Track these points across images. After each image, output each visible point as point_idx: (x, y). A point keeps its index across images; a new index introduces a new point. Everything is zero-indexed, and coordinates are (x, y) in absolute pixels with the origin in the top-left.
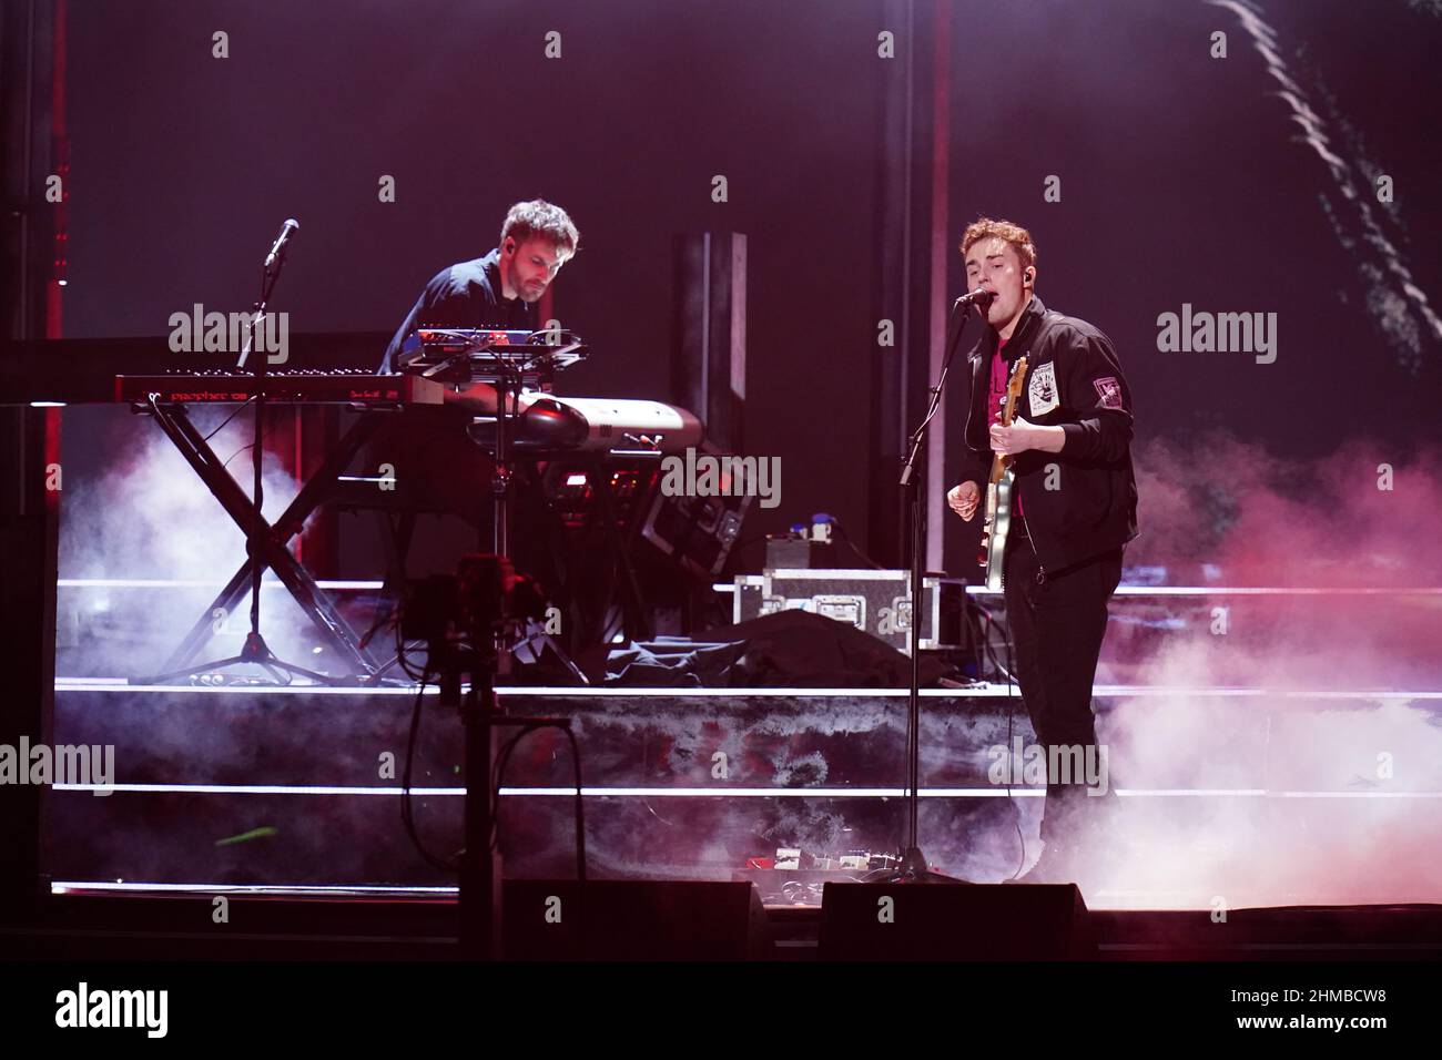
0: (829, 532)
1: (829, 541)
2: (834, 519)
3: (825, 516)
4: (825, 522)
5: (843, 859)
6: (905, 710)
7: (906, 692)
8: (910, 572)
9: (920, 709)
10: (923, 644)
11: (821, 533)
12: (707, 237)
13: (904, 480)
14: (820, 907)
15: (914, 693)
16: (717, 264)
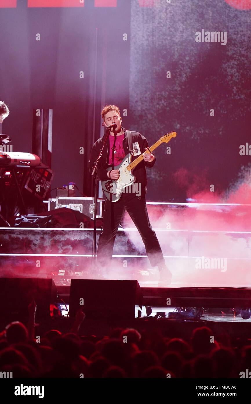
1: (73, 190)
3: (73, 183)
4: (72, 185)
5: (76, 273)
6: (93, 234)
8: (94, 198)
9: (96, 234)
10: (97, 217)
11: (71, 187)
12: (42, 110)
13: (93, 174)
14: (70, 285)
15: (95, 230)
16: (45, 117)
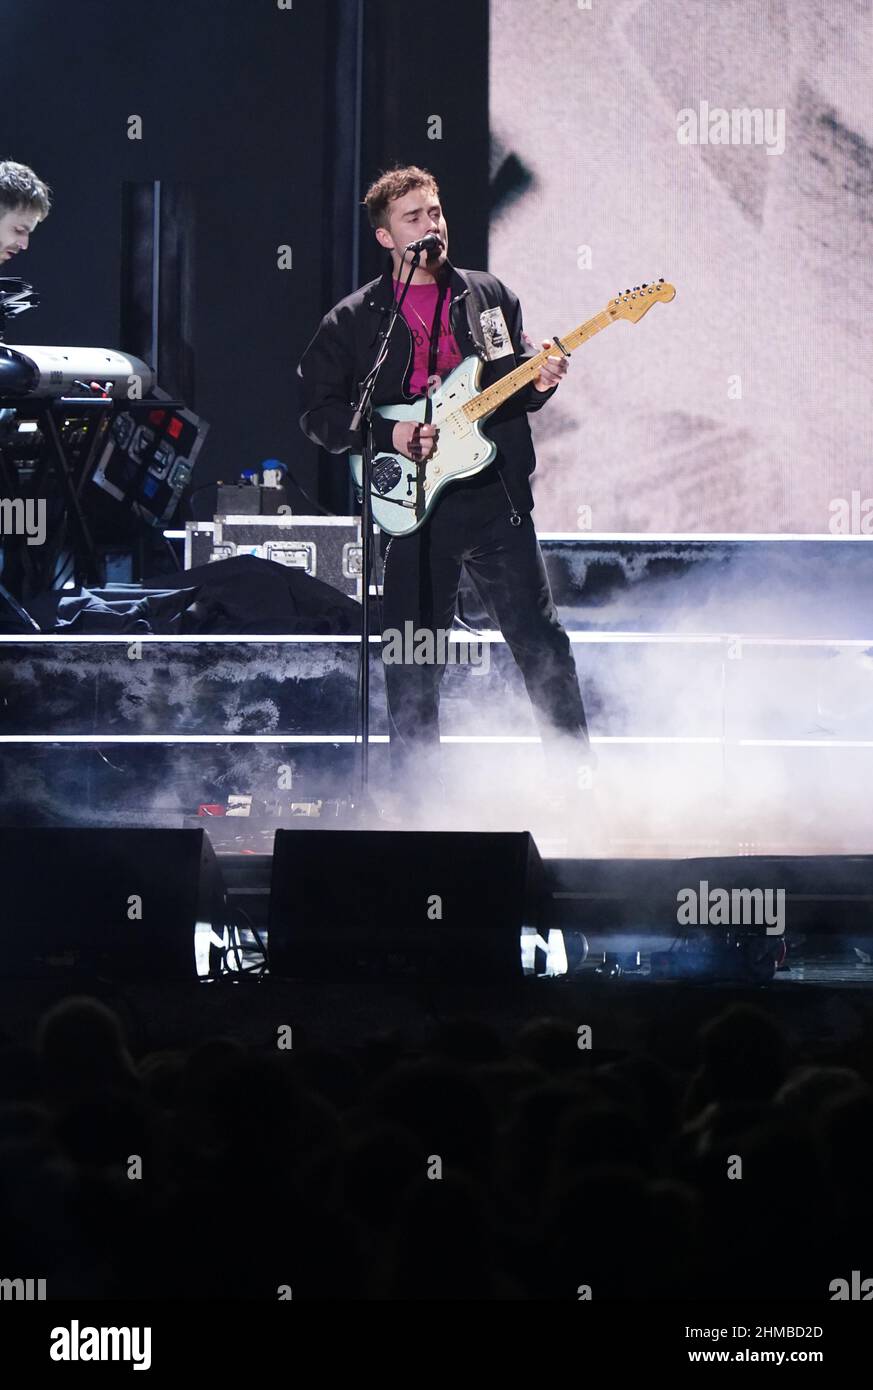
0: (279, 478)
1: (279, 487)
2: (284, 465)
3: (275, 462)
4: (274, 469)
5: (293, 806)
6: (357, 656)
7: (357, 639)
8: (360, 518)
9: (371, 656)
10: (372, 590)
11: (271, 479)
12: (157, 184)
13: (354, 426)
14: (272, 854)
15: (365, 639)
16: (167, 211)
